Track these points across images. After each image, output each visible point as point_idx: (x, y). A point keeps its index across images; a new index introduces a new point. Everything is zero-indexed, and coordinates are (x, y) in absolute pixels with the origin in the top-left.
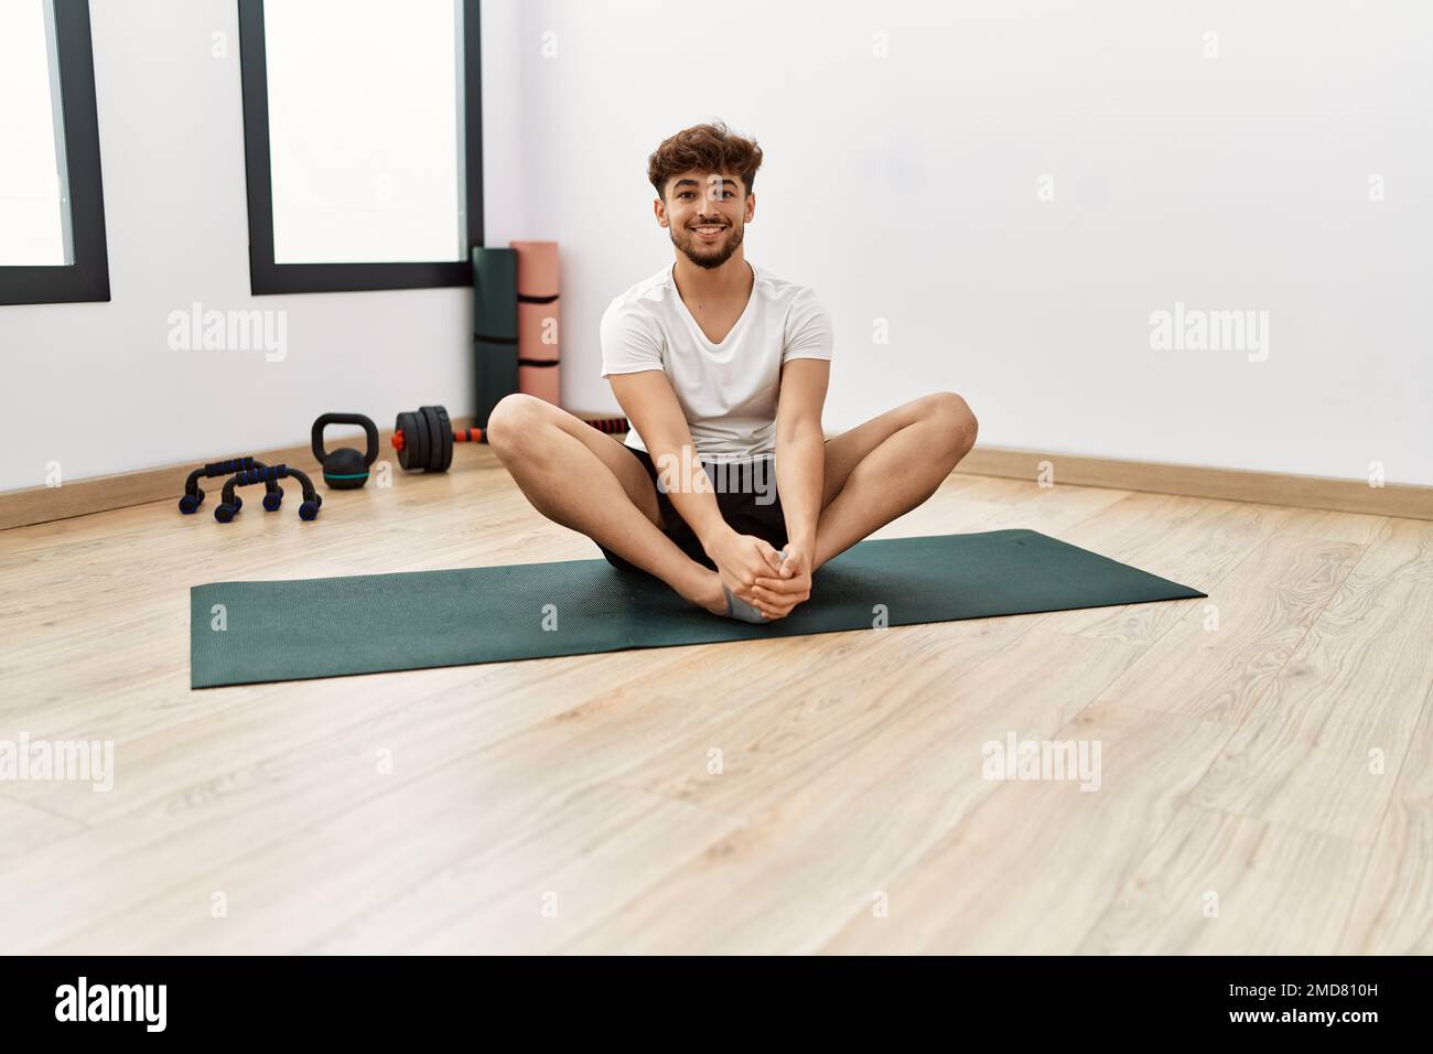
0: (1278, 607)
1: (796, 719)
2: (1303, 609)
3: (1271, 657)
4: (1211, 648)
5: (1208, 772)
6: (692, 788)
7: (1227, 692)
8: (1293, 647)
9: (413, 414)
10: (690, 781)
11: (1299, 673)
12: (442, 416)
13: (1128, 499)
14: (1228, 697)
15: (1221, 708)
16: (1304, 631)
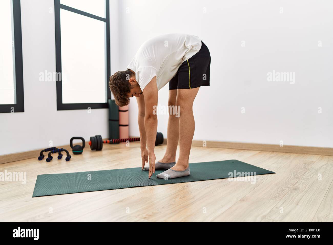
0: (292, 174)
1: (174, 201)
2: (298, 175)
3: (289, 186)
4: (275, 184)
5: (271, 211)
6: (147, 216)
7: (278, 194)
8: (295, 183)
9: (94, 137)
10: (147, 215)
11: (295, 189)
12: (100, 137)
13: (260, 153)
14: (278, 195)
15: (276, 197)
16: (298, 180)
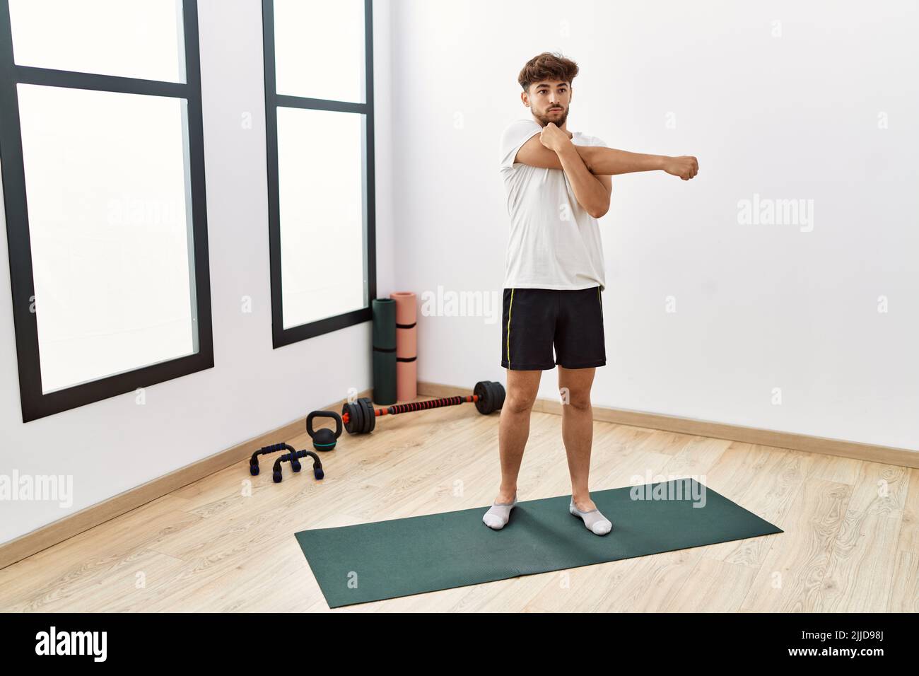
0: (815, 535)
2: (827, 539)
3: (815, 575)
4: (787, 569)
8: (825, 567)
9: (352, 403)
11: (830, 586)
12: (369, 405)
16: (829, 556)
